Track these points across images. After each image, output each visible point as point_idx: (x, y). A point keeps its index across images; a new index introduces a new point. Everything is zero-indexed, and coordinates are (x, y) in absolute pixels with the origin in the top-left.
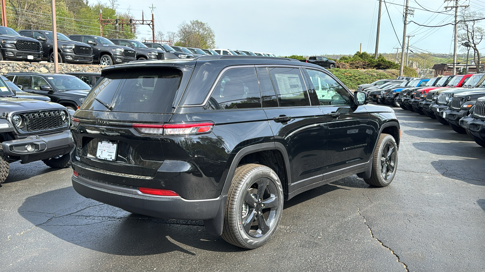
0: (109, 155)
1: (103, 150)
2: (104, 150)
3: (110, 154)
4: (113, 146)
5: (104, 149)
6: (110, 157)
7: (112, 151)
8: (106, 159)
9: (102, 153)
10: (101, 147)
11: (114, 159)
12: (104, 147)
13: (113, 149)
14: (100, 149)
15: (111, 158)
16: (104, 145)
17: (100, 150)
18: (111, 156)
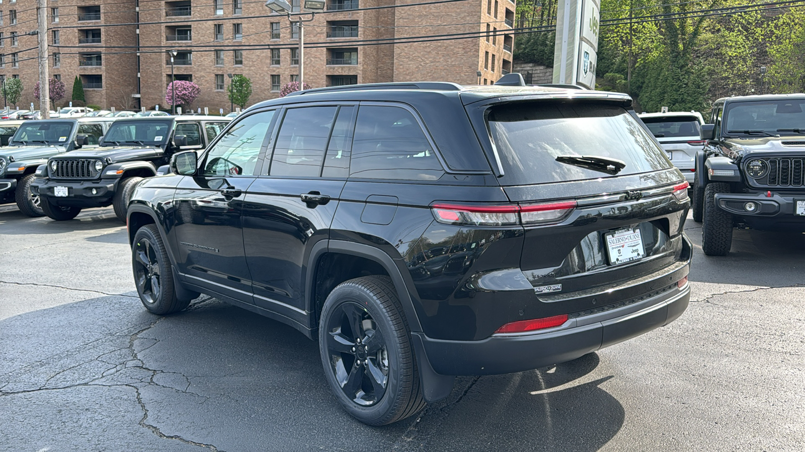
0: (633, 251)
1: (620, 247)
2: (623, 246)
3: (634, 248)
4: (634, 234)
5: (621, 245)
6: (636, 254)
7: (636, 242)
8: (631, 259)
9: (620, 253)
10: (615, 242)
11: (643, 253)
12: (620, 240)
13: (637, 239)
14: (614, 247)
15: (638, 254)
16: (619, 237)
17: (616, 248)
18: (637, 250)
